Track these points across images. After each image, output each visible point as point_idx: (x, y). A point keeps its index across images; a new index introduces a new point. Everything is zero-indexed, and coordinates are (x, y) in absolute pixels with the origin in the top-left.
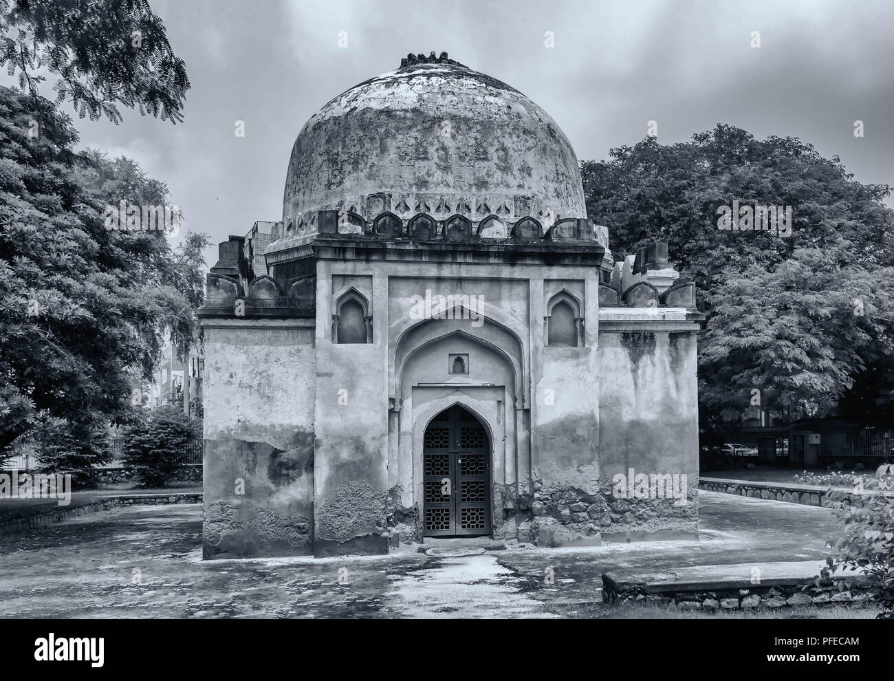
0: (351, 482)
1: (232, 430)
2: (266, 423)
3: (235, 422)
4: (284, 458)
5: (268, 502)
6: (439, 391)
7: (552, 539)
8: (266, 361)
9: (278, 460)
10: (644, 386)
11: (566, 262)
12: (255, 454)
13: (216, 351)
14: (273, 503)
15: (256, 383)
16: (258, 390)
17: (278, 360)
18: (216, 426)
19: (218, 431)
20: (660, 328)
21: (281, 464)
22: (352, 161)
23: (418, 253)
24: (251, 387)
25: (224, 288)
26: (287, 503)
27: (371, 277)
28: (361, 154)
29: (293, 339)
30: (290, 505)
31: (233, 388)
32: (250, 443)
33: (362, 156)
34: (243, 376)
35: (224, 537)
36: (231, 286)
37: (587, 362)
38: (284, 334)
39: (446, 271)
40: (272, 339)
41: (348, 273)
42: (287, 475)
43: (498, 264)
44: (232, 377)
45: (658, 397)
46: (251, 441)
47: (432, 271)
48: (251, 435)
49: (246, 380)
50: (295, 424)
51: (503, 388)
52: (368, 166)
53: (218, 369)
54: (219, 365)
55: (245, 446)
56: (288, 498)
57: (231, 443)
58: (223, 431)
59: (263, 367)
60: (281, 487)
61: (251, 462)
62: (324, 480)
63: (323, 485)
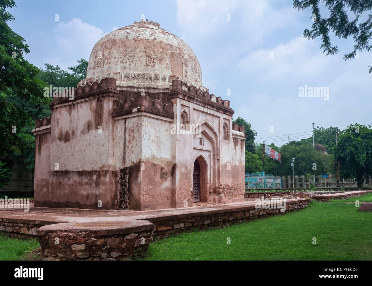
0: (184, 181)
1: (150, 158)
2: (159, 157)
3: (151, 155)
4: (164, 170)
5: (160, 188)
6: (197, 150)
7: (224, 201)
8: (159, 133)
9: (162, 171)
10: (237, 155)
11: (227, 113)
12: (156, 168)
13: (146, 126)
14: (161, 188)
15: (156, 141)
16: (157, 144)
17: (162, 133)
18: (145, 156)
19: (146, 158)
20: (240, 138)
21: (163, 173)
22: (158, 59)
23: (201, 102)
24: (155, 142)
25: (148, 101)
26: (165, 188)
27: (189, 107)
28: (162, 58)
29: (166, 125)
30: (166, 189)
31: (150, 141)
32: (155, 164)
33: (163, 59)
34: (153, 138)
35: (147, 201)
36: (150, 101)
37: (230, 146)
38: (164, 123)
39: (205, 110)
40: (161, 124)
41: (184, 105)
42: (165, 177)
43: (215, 111)
44: (150, 137)
45: (239, 158)
46: (155, 163)
47: (202, 109)
48: (155, 161)
49: (154, 139)
50: (167, 158)
51: (210, 151)
52: (166, 63)
53: (146, 133)
54: (147, 132)
55: (153, 165)
56: (165, 186)
57: (150, 164)
58: (147, 158)
59: (158, 135)
60: (163, 182)
61: (155, 172)
62: (178, 179)
63: (178, 181)
